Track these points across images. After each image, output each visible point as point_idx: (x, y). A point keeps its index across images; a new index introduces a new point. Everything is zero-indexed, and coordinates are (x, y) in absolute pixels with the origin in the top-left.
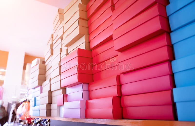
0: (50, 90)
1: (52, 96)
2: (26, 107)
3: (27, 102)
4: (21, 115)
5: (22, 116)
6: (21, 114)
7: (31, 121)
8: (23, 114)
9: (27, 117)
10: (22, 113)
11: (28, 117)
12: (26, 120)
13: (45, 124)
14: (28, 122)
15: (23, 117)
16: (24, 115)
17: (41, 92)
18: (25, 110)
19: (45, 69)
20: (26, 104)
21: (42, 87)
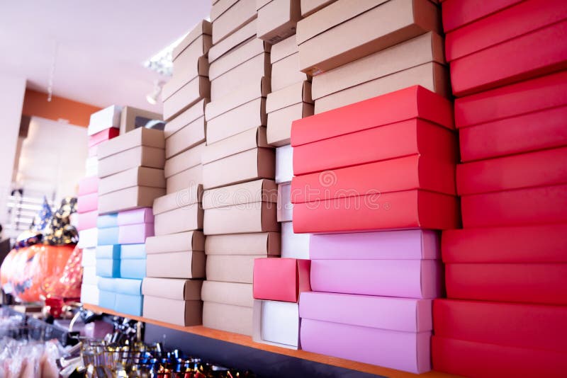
0: (200, 230)
1: (207, 252)
2: (40, 262)
3: (45, 246)
4: (25, 288)
5: (28, 288)
6: (24, 283)
7: (63, 309)
8: (30, 284)
9: (45, 294)
10: (28, 280)
11: (49, 296)
12: (44, 303)
13: (126, 328)
14: (52, 310)
15: (31, 293)
16: (36, 286)
17: (150, 232)
18: (39, 270)
19: (164, 149)
20: (43, 253)
21: (152, 212)
